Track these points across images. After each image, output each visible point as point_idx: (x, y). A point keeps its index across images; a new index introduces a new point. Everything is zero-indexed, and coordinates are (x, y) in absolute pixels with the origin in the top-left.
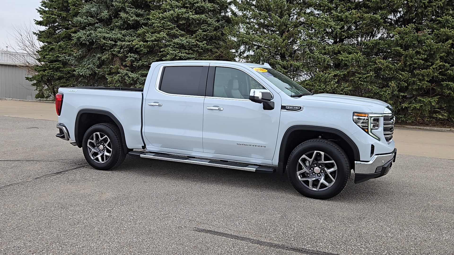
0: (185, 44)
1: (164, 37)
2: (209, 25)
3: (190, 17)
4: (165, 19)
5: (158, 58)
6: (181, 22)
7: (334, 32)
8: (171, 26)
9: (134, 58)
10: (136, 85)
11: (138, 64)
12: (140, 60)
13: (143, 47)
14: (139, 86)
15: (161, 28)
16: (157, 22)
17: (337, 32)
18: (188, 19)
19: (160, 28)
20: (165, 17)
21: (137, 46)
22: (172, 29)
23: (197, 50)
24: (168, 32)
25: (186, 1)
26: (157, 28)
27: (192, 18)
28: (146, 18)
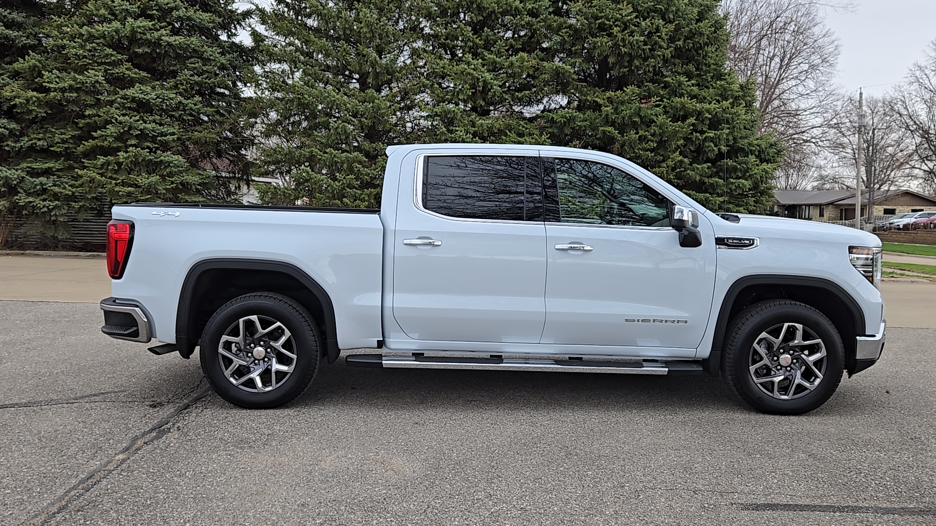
0: (154, 101)
1: (97, 82)
2: (206, 61)
3: (162, 40)
4: (98, 41)
5: (76, 133)
6: (141, 50)
7: (489, 93)
8: (113, 58)
9: (7, 129)
10: (18, 197)
11: (18, 145)
12: (22, 134)
13: (36, 104)
14: (27, 200)
15: (88, 61)
16: (74, 44)
17: (494, 92)
18: (157, 43)
19: (85, 59)
20: (96, 35)
21: (16, 99)
22: (115, 64)
23: (180, 115)
24: (106, 71)
25: (151, 2)
26: (76, 59)
27: (168, 43)
28: (31, 33)
